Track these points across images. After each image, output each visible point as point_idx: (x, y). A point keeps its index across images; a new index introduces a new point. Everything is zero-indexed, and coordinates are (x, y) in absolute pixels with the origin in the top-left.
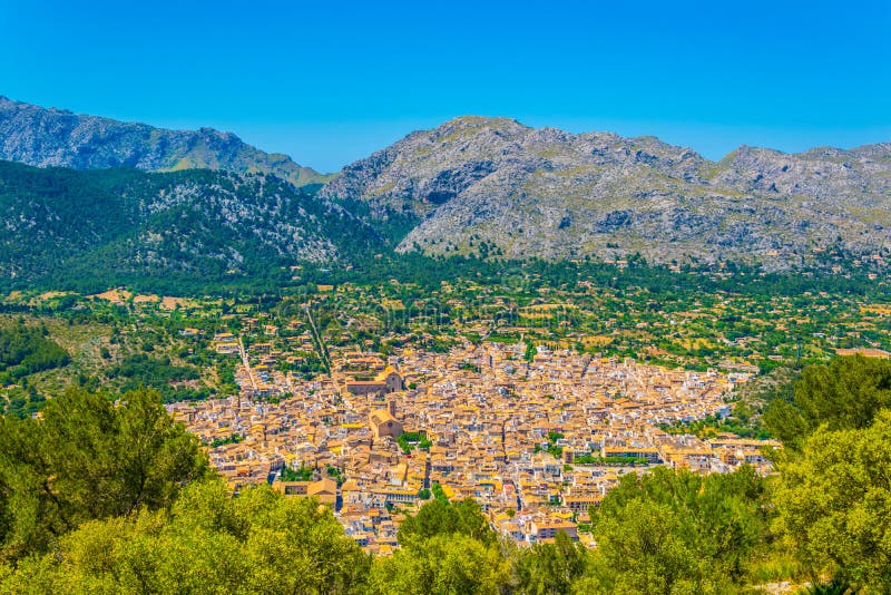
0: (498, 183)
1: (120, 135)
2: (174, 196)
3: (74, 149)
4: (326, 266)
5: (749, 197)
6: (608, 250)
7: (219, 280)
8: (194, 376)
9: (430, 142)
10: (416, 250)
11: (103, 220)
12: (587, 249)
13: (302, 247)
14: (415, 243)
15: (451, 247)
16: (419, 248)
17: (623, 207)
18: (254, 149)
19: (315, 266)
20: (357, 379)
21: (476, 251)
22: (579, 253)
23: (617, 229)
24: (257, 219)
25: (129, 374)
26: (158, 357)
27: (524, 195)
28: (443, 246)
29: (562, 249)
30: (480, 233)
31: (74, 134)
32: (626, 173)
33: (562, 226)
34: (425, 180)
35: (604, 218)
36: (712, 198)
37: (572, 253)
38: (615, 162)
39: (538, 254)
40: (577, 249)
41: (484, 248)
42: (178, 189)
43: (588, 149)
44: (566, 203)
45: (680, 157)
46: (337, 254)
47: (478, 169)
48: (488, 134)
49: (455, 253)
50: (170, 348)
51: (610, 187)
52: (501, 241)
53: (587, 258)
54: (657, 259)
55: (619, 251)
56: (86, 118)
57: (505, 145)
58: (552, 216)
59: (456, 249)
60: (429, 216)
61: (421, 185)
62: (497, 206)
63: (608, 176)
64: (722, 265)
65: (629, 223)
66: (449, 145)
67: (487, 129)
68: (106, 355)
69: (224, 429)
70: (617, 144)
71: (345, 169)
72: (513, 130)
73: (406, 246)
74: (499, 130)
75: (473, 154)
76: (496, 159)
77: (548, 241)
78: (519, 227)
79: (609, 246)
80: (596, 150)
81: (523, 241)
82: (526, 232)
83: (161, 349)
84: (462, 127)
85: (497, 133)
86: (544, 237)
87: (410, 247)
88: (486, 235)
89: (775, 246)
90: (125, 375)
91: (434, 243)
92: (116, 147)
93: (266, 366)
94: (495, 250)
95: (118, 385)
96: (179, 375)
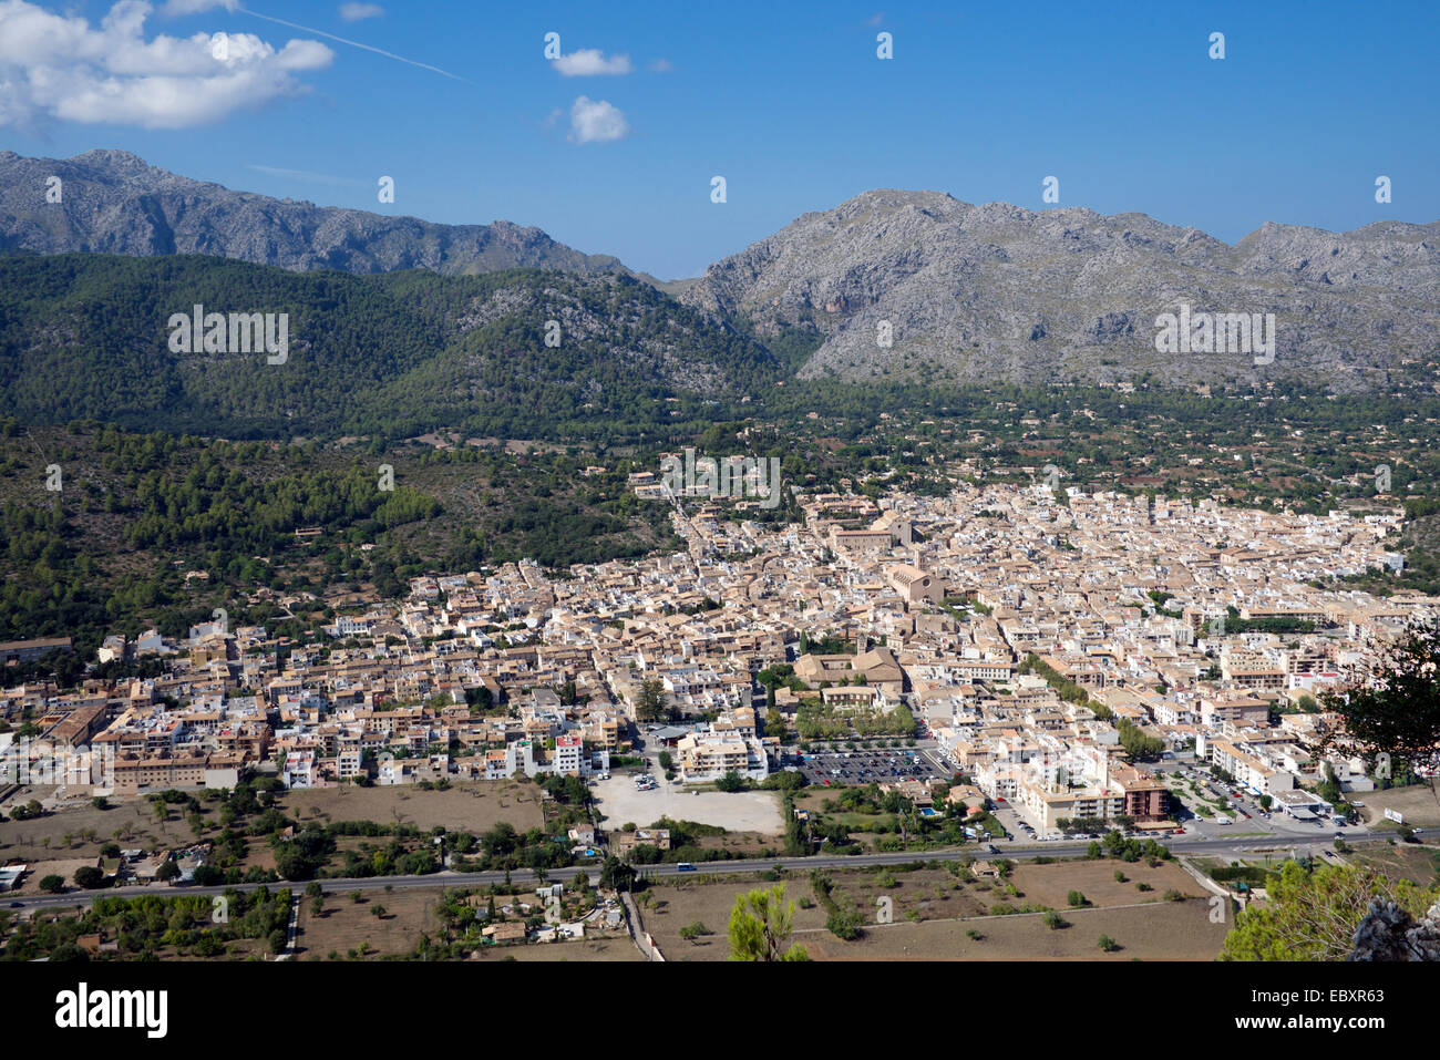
0: (938, 279)
1: (383, 233)
2: (494, 306)
3: (323, 254)
4: (715, 398)
5: (1302, 289)
6: (1104, 368)
7: (575, 417)
8: (619, 528)
9: (829, 228)
10: (827, 375)
11: (398, 340)
12: (1072, 367)
13: (678, 370)
14: (825, 366)
15: (878, 370)
16: (832, 372)
17: (1120, 308)
18: (569, 249)
19: (697, 399)
20: (845, 529)
21: (913, 374)
22: (1062, 373)
23: (1114, 338)
24: (613, 334)
25: (529, 526)
26: (559, 504)
27: (976, 296)
28: (866, 370)
29: (1037, 367)
30: (917, 349)
31: (320, 233)
32: (1120, 261)
33: (1034, 337)
34: (828, 279)
35: (1094, 324)
36: (1248, 292)
37: (1053, 375)
38: (1095, 248)
39: (1004, 377)
40: (1058, 368)
41: (927, 370)
42: (497, 296)
43: (1056, 230)
44: (1037, 304)
45: (1185, 240)
46: (728, 380)
47: (902, 262)
48: (913, 213)
49: (884, 377)
50: (571, 493)
51: (1098, 280)
52: (949, 359)
53: (1075, 380)
54: (1175, 380)
55: (1120, 370)
56: (330, 212)
57: (939, 228)
58: (1017, 324)
59: (886, 372)
60: (843, 328)
61: (824, 286)
62: (939, 311)
63: (1093, 265)
64: (1270, 385)
65: (1130, 329)
66: (859, 231)
67: (911, 207)
68: (492, 504)
69: (687, 594)
70: (1094, 224)
71: (711, 268)
72: (947, 207)
73: (812, 369)
74: (927, 208)
75: (893, 242)
76: (927, 248)
77: (1016, 359)
78: (973, 339)
79: (1106, 363)
80: (1068, 232)
81: (981, 359)
82: (984, 347)
83: (561, 494)
84: (874, 205)
85: (925, 212)
86: (1010, 352)
87: (819, 372)
88: (927, 352)
89: (1346, 358)
90: (522, 528)
91: (853, 365)
92: (378, 251)
93: (711, 515)
94: (942, 372)
95: (516, 542)
96: (599, 527)
